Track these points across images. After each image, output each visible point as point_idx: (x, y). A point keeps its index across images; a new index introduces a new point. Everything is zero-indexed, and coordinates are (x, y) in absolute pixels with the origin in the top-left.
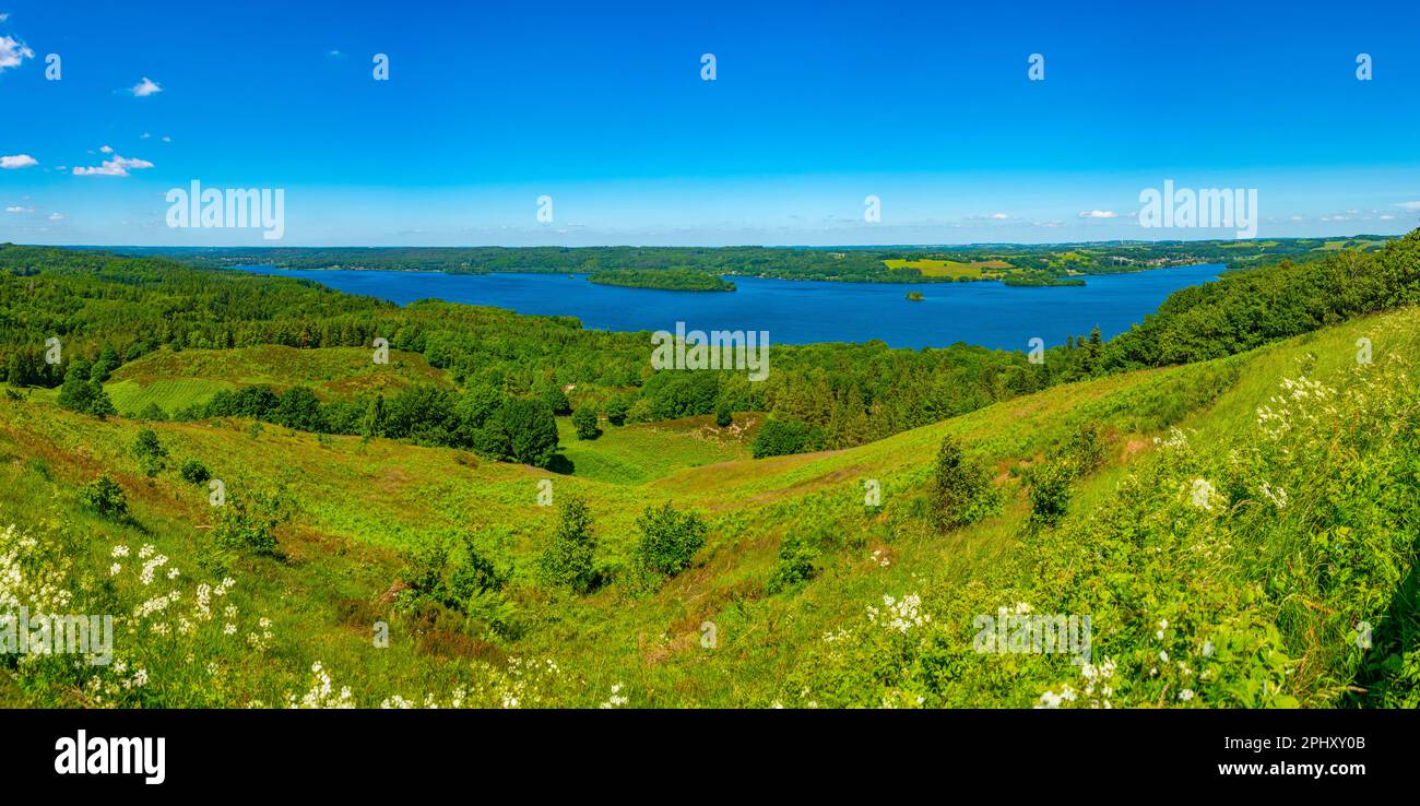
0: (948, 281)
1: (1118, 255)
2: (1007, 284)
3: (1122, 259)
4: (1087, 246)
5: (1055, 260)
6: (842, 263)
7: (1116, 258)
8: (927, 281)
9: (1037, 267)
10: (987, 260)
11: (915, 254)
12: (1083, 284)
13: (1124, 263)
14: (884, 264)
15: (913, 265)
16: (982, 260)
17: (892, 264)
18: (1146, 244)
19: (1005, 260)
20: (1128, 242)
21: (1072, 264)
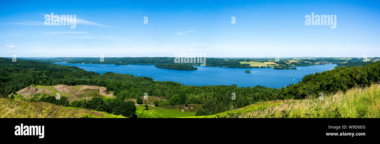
0: (258, 67)
1: (306, 61)
2: (274, 68)
3: (307, 62)
4: (297, 58)
5: (288, 62)
6: (228, 62)
7: (305, 62)
8: (251, 67)
9: (283, 64)
10: (269, 62)
11: (248, 60)
12: (296, 69)
13: (308, 63)
14: (239, 63)
15: (248, 63)
16: (267, 62)
17: (242, 63)
18: (314, 58)
19: (274, 62)
20: (309, 57)
21: (292, 63)
